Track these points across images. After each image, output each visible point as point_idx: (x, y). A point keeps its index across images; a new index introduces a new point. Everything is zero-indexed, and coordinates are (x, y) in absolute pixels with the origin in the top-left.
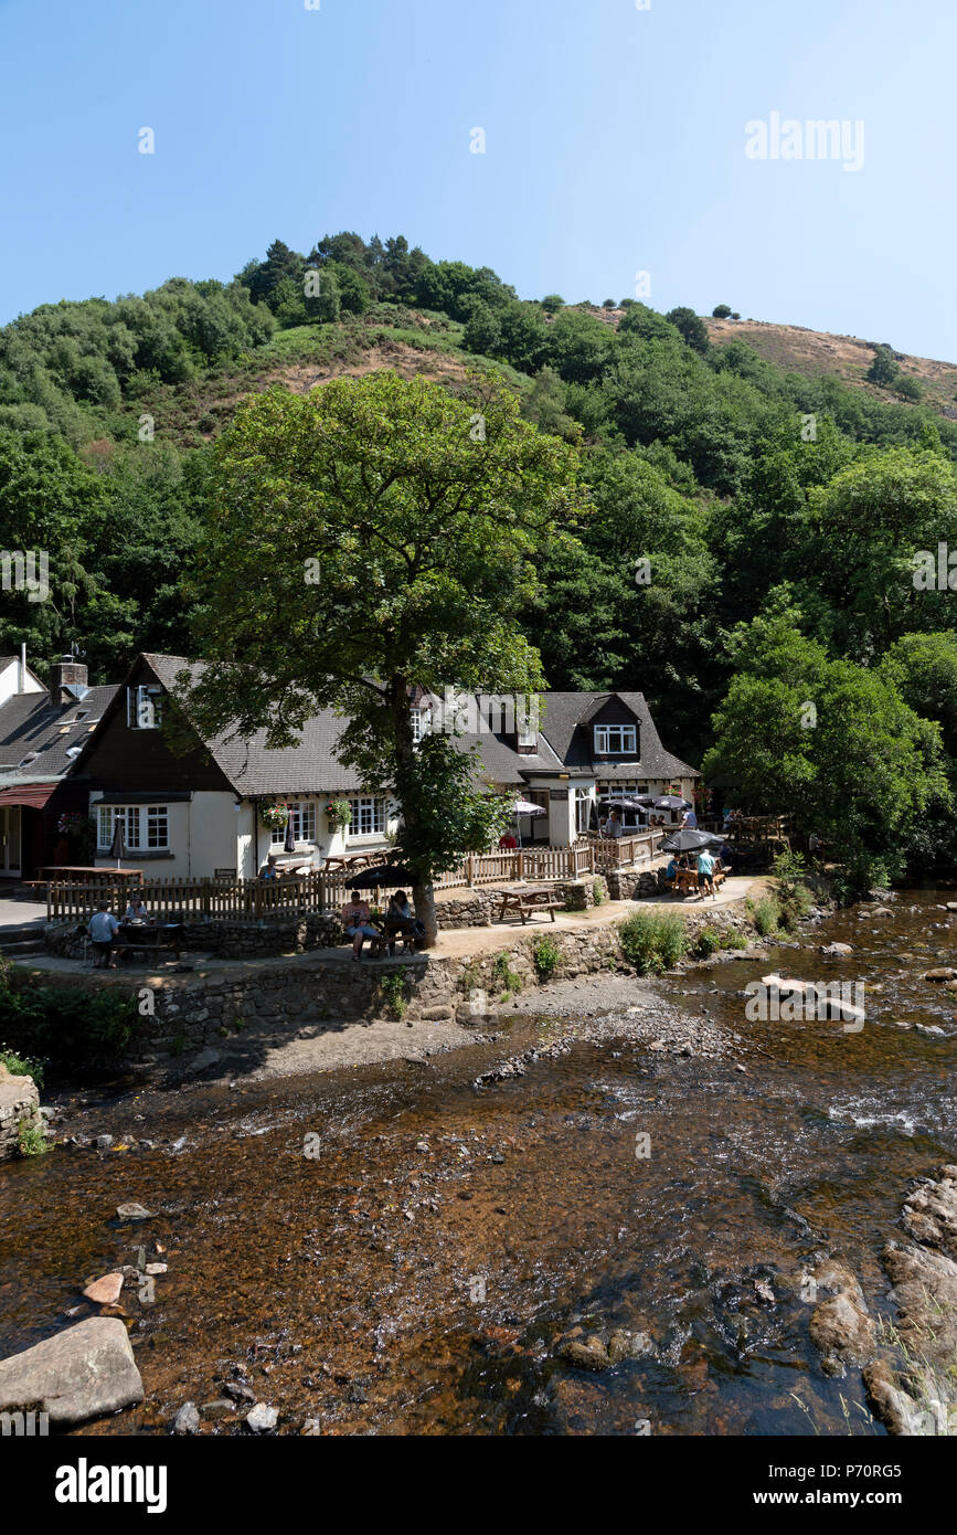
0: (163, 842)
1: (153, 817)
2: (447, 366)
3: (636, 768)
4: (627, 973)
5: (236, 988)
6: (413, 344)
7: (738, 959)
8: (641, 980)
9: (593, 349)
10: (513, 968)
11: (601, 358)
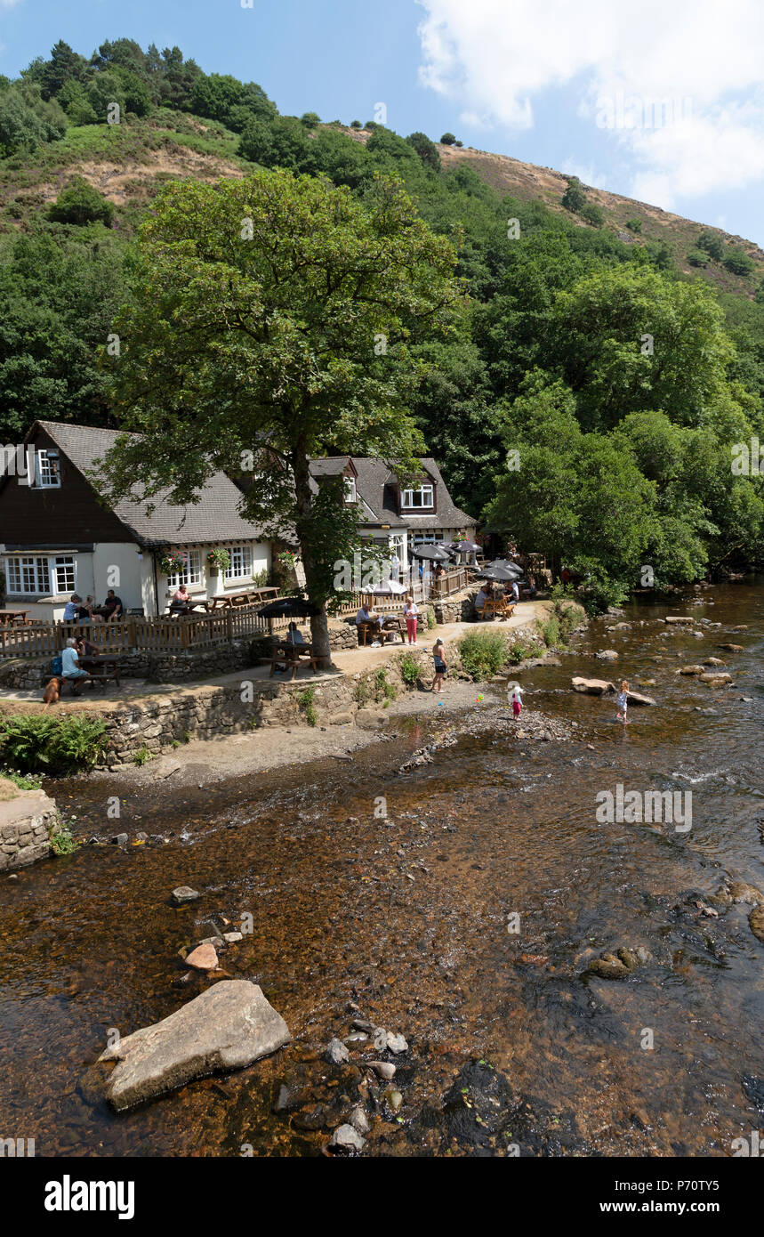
0: (71, 587)
1: (60, 566)
2: (227, 171)
3: (434, 519)
4: (467, 680)
6: (195, 148)
7: (539, 665)
8: (477, 685)
9: (353, 164)
10: (388, 681)
11: (360, 172)
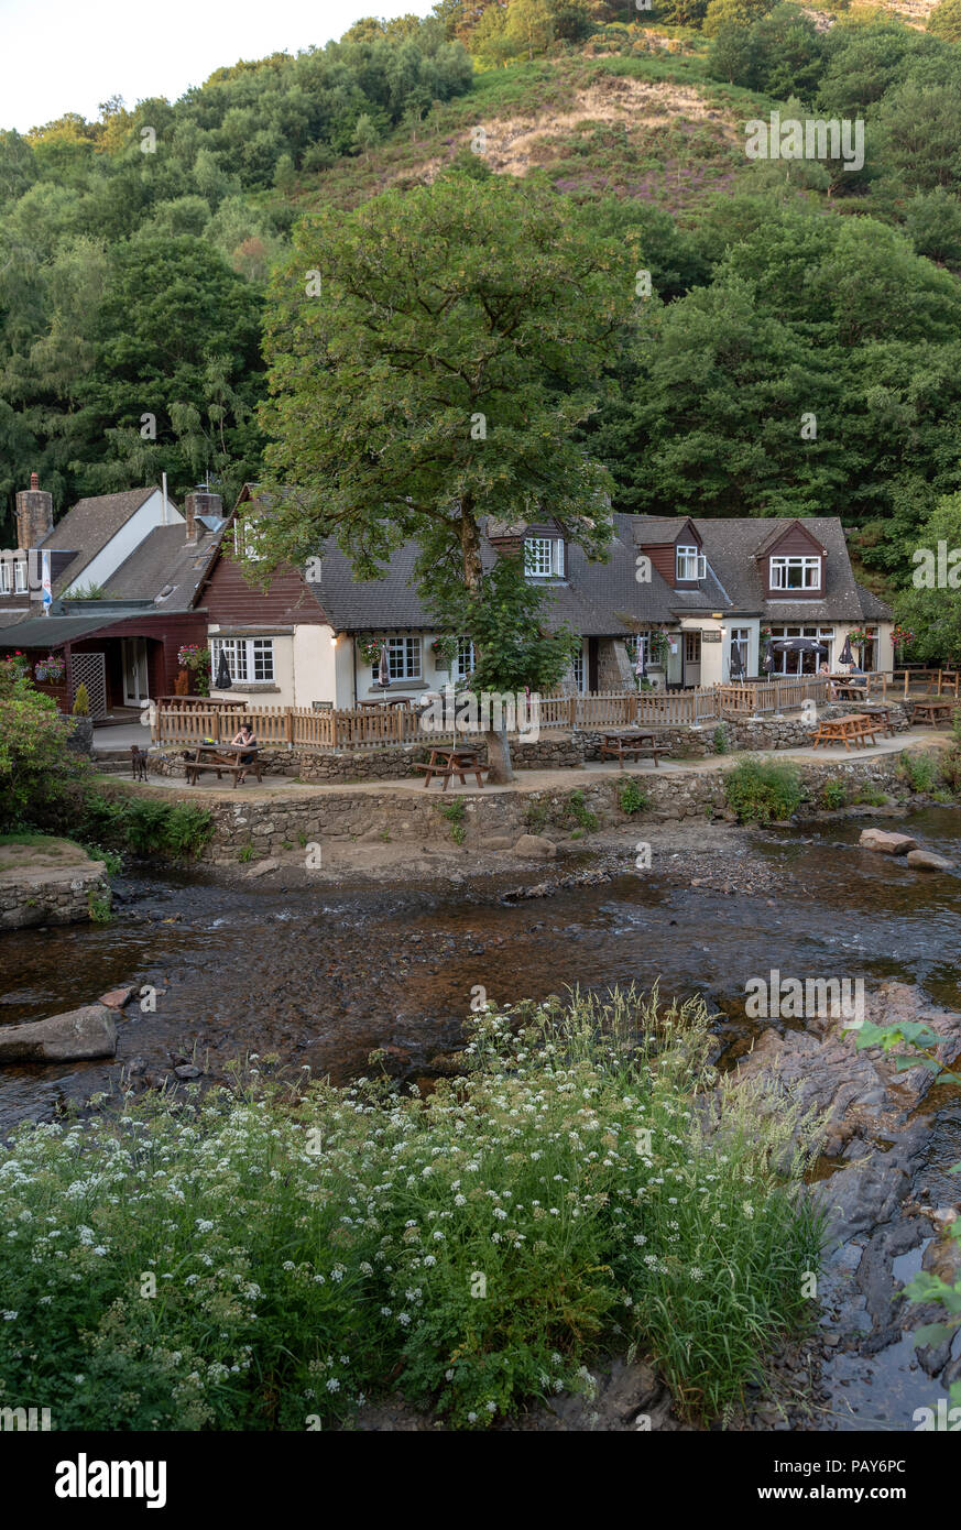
0: (269, 675)
1: (259, 649)
3: (819, 607)
4: (723, 821)
5: (303, 807)
6: (641, 76)
7: (869, 815)
10: (590, 808)
